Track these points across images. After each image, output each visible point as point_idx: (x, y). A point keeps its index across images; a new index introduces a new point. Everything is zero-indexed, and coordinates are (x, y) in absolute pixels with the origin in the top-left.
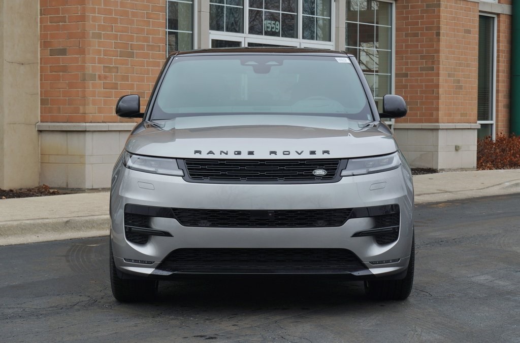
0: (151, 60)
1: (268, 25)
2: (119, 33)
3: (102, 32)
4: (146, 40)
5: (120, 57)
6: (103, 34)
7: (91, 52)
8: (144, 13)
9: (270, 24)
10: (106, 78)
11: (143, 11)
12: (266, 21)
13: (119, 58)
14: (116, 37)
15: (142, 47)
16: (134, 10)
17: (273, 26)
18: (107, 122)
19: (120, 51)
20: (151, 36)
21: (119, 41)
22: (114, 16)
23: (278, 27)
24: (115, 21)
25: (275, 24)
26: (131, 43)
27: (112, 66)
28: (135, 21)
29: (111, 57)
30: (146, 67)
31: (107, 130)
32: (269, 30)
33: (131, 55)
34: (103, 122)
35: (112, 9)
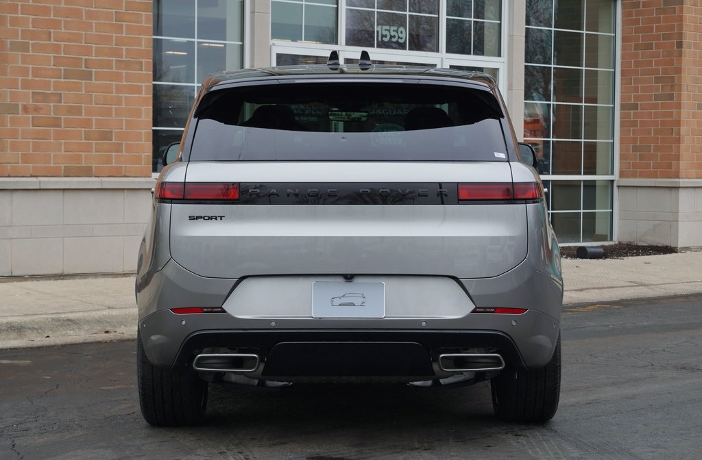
0: (124, 83)
1: (384, 33)
2: (63, 43)
3: (31, 42)
4: (117, 53)
5: (64, 78)
6: (33, 44)
7: (8, 70)
8: (112, 12)
9: (389, 31)
10: (37, 109)
11: (109, 10)
12: (380, 27)
13: (62, 80)
14: (57, 49)
15: (108, 65)
16: (91, 9)
17: (393, 34)
18: (39, 176)
19: (64, 69)
20: (124, 48)
21: (63, 55)
22: (52, 17)
23: (402, 36)
24: (56, 24)
25: (397, 31)
26: (87, 57)
27: (49, 92)
28: (94, 25)
29: (47, 79)
30: (114, 94)
31: (38, 188)
32: (386, 40)
33: (88, 76)
34: (31, 176)
35: (50, 7)
